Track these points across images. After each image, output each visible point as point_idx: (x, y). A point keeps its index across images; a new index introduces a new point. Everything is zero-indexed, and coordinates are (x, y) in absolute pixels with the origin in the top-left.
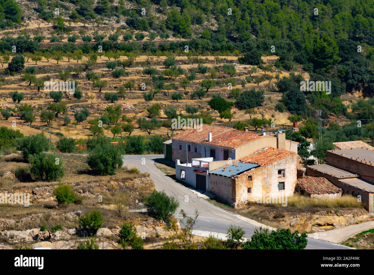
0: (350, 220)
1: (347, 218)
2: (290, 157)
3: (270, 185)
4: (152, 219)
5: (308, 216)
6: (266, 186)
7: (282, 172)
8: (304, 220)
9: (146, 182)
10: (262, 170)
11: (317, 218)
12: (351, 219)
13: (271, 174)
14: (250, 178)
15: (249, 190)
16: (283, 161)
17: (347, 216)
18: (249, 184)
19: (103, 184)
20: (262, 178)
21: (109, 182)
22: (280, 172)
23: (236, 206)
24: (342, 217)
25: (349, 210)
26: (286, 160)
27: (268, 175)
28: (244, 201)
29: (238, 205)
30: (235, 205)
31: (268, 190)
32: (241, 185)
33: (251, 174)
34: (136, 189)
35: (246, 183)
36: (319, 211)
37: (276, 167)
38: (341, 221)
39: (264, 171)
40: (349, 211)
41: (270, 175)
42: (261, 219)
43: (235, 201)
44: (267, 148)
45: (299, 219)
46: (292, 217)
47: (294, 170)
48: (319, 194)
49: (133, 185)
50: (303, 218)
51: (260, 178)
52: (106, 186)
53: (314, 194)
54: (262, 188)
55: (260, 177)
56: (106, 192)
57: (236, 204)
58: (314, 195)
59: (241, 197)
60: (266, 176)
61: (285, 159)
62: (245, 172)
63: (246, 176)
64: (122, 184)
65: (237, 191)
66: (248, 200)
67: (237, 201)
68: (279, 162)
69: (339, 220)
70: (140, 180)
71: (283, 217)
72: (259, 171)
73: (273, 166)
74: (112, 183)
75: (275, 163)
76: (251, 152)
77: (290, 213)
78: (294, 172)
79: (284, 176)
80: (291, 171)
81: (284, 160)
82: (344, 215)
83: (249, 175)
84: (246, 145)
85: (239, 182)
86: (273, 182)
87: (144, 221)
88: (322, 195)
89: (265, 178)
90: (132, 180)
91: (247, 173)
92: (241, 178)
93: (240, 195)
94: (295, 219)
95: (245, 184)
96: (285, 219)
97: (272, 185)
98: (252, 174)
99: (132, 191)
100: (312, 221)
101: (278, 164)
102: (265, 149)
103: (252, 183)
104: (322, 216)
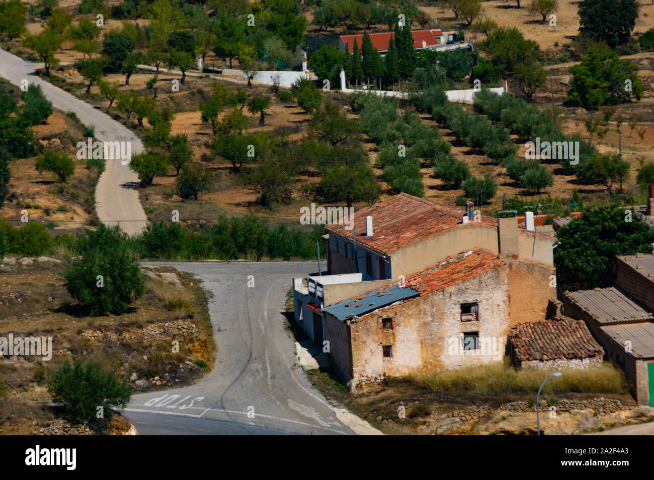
0: (584, 421)
1: (578, 416)
2: (489, 275)
3: (441, 339)
4: (61, 421)
5: (483, 412)
6: (430, 342)
7: (473, 308)
8: (472, 421)
9: (176, 332)
10: (418, 304)
11: (504, 418)
12: (587, 419)
13: (442, 314)
14: (388, 323)
15: (387, 352)
16: (471, 284)
17: (578, 413)
18: (386, 337)
19: (65, 337)
20: (418, 324)
21: (80, 332)
22: (466, 308)
23: (353, 388)
24: (567, 415)
25: (587, 398)
26: (480, 282)
27: (433, 316)
28: (375, 375)
29: (359, 386)
30: (351, 385)
31: (436, 350)
32: (365, 339)
33: (388, 313)
34: (145, 348)
35: (377, 334)
36: (509, 401)
37: (454, 298)
38: (563, 424)
39: (422, 306)
40: (585, 402)
41: (439, 316)
42: (383, 419)
43: (352, 377)
44: (470, 253)
45: (458, 419)
46: (444, 416)
47: (501, 304)
48: (542, 360)
49: (142, 338)
50: (468, 417)
51: (414, 323)
52: (70, 341)
53: (528, 359)
54: (419, 345)
55: (412, 321)
56: (65, 356)
57: (354, 383)
58: (530, 363)
59: (367, 366)
60: (430, 319)
61: (477, 279)
62: (377, 311)
63: (375, 318)
64: (114, 337)
65: (354, 353)
66: (384, 375)
67: (356, 376)
68: (462, 287)
69: (559, 423)
70: (160, 327)
71: (427, 414)
72: (411, 309)
73: (447, 295)
74: (88, 334)
75: (452, 289)
76: (432, 262)
77: (445, 405)
78: (501, 308)
79: (477, 319)
80: (495, 308)
81: (476, 281)
82: (572, 411)
83: (385, 316)
84: (419, 246)
85: (360, 334)
86: (449, 333)
87: (42, 426)
88: (551, 362)
89: (426, 324)
90: (140, 327)
91: (380, 313)
92: (366, 324)
93: (363, 362)
94: (448, 421)
95: (376, 338)
96: (428, 419)
97: (446, 339)
98: (391, 315)
99: (135, 353)
100: (490, 424)
101: (459, 290)
102: (466, 254)
103: (394, 334)
104: (516, 413)
